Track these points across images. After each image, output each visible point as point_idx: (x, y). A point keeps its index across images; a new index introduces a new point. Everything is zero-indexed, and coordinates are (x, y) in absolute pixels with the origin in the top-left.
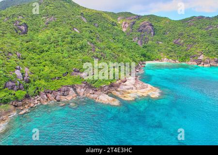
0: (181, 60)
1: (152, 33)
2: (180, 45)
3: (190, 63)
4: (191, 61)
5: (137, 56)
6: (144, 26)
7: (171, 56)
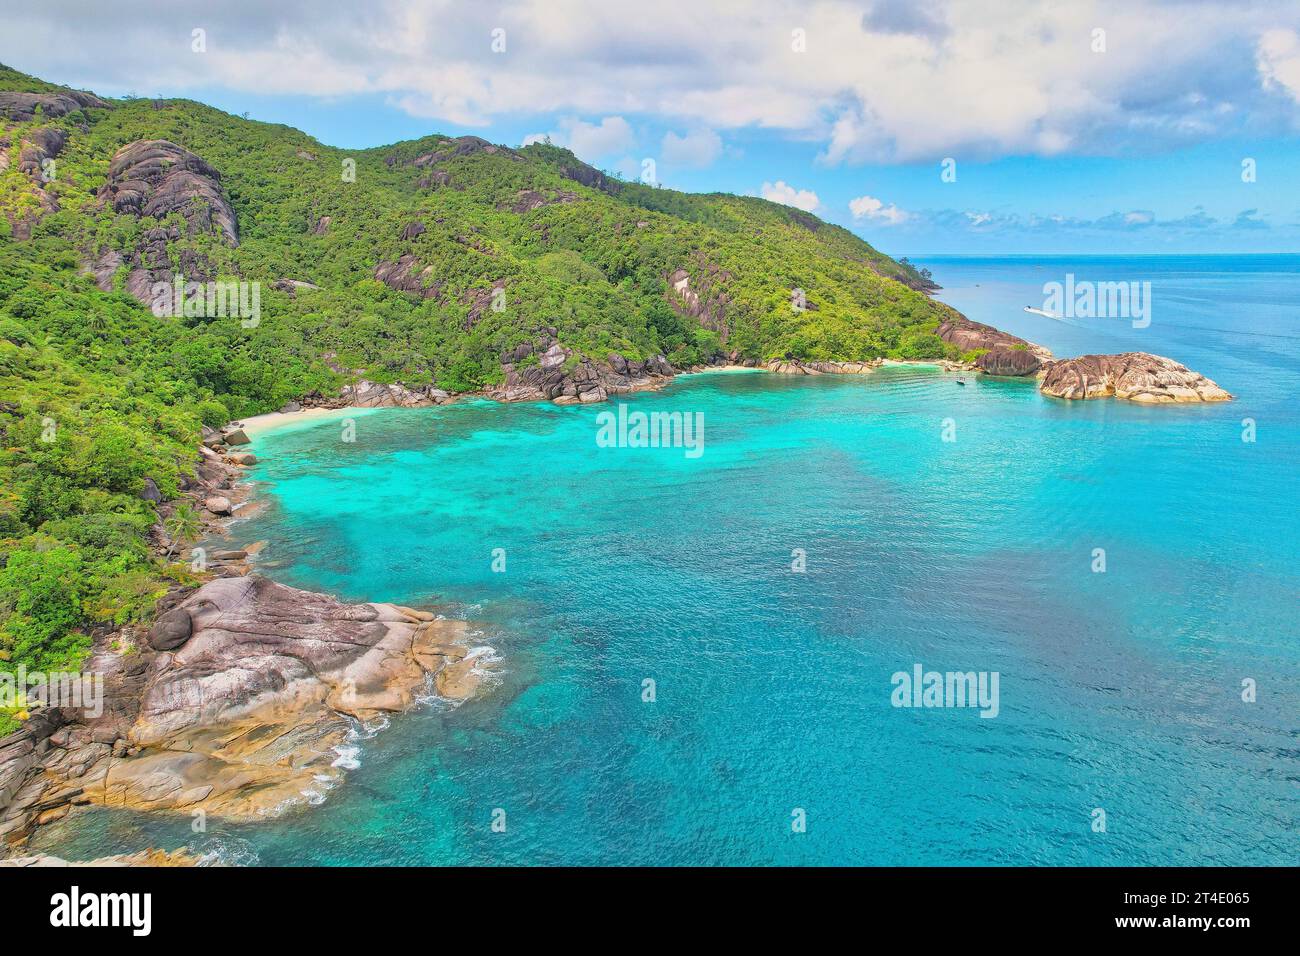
0: (452, 382)
1: (226, 223)
2: (424, 292)
3: (510, 394)
4: (512, 384)
5: (169, 388)
6: (155, 176)
7: (394, 366)
